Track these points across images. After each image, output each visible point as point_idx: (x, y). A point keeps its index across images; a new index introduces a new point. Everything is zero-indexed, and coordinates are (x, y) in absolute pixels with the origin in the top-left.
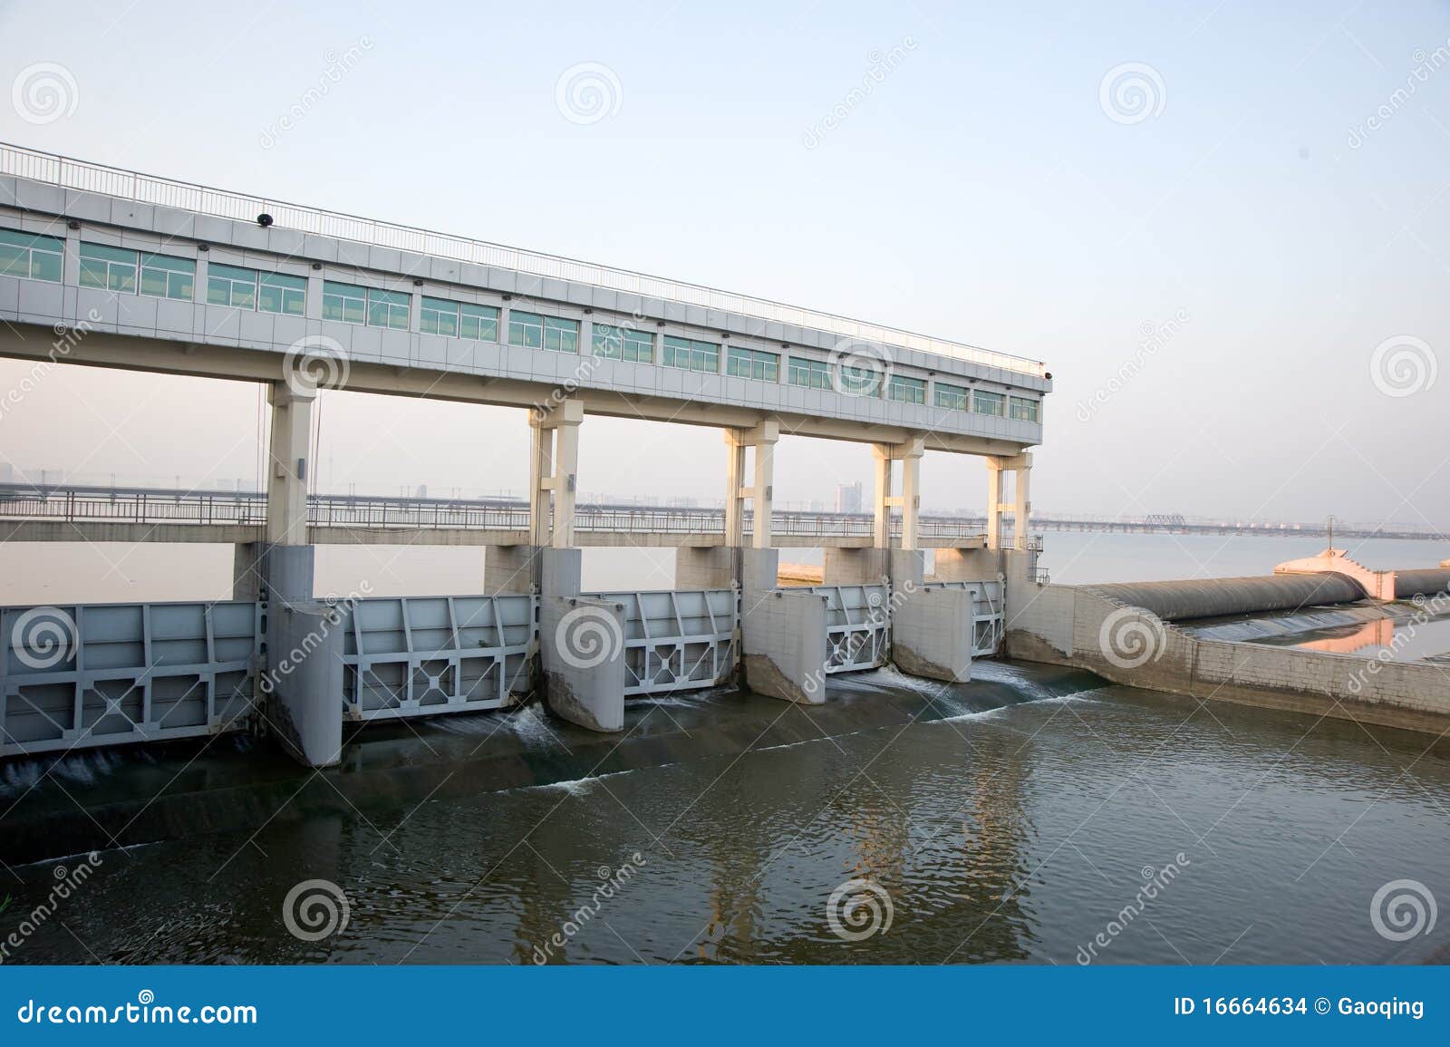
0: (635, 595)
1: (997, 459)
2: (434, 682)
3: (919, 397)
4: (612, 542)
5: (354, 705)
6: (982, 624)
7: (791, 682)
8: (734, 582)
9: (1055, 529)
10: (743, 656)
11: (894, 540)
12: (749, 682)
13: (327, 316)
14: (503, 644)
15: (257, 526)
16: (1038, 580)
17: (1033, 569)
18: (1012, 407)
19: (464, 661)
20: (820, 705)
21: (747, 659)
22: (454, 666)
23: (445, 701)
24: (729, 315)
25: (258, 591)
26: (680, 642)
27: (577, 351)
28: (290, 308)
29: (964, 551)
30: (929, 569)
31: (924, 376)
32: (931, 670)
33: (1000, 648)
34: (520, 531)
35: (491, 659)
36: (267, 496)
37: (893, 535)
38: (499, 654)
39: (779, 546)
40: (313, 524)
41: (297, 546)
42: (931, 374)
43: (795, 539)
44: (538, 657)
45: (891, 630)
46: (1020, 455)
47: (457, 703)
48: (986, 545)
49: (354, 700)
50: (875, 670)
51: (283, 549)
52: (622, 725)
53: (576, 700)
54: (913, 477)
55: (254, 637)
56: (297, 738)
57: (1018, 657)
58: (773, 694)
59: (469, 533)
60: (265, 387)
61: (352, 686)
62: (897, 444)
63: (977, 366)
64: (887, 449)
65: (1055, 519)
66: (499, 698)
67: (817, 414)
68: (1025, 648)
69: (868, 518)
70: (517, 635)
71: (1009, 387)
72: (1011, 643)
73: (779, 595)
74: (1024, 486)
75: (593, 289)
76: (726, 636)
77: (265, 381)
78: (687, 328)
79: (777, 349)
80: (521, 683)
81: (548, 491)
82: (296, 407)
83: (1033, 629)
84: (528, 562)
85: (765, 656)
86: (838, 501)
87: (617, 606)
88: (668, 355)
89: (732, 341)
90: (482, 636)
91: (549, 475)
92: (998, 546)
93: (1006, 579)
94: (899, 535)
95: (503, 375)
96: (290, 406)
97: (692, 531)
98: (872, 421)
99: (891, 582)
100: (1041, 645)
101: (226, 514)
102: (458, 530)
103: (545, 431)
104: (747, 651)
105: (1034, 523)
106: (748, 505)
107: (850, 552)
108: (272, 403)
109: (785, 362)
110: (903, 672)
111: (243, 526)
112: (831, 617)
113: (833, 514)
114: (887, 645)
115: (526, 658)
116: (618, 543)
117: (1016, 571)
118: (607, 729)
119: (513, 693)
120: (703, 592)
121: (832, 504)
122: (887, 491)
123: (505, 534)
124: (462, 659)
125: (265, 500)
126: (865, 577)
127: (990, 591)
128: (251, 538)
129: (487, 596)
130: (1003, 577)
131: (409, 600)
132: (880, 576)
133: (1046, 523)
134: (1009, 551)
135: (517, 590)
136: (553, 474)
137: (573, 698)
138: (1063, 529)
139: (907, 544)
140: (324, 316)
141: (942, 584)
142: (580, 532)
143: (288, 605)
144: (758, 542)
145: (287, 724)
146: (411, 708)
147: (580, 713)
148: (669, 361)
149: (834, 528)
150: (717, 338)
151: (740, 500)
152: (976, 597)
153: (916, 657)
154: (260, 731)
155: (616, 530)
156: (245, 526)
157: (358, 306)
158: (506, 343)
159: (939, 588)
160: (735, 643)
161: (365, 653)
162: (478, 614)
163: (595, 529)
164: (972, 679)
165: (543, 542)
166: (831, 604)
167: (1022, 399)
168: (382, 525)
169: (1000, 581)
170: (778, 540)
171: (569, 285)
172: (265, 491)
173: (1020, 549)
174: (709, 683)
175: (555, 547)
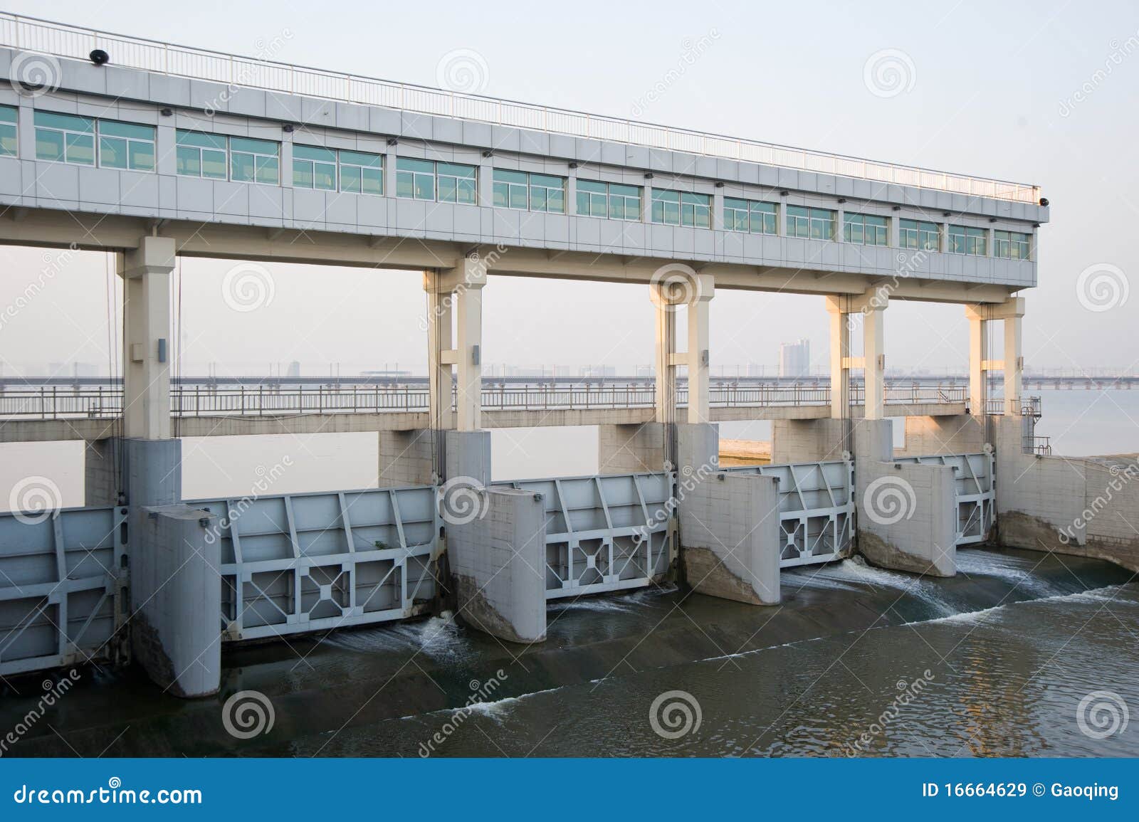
0: (554, 482)
1: (980, 307)
2: (326, 592)
3: (880, 237)
4: (525, 422)
5: (233, 622)
6: (966, 506)
7: (739, 579)
8: (668, 463)
9: (1054, 387)
10: (681, 550)
11: (854, 408)
12: (689, 579)
13: (184, 171)
14: (403, 544)
15: (112, 419)
16: (1036, 452)
17: (1030, 438)
18: (998, 243)
19: (359, 566)
20: (775, 606)
21: (687, 554)
22: (348, 573)
23: (339, 614)
24: (652, 151)
25: (116, 495)
26: (607, 536)
27: (477, 201)
28: (137, 162)
29: (941, 419)
30: (898, 442)
31: (886, 211)
32: (906, 562)
33: (991, 535)
34: (418, 413)
35: (391, 562)
36: (123, 381)
37: (854, 403)
38: (400, 556)
39: (719, 420)
40: (178, 414)
41: (160, 442)
42: (895, 209)
43: (737, 411)
44: (444, 558)
45: (855, 515)
46: (1009, 301)
47: (353, 615)
48: (968, 411)
49: (233, 617)
50: (838, 563)
51: (145, 445)
52: (545, 634)
53: (490, 607)
54: (875, 332)
55: (112, 549)
56: (168, 663)
57: (1016, 545)
58: (718, 593)
59: (358, 417)
60: (112, 256)
61: (229, 599)
62: (857, 295)
63: (952, 196)
64: (843, 301)
65: (1051, 375)
66: (400, 607)
67: (759, 263)
68: (1024, 534)
69: (821, 382)
70: (420, 533)
71: (993, 219)
72: (1002, 527)
73: (721, 478)
74: (1014, 338)
75: (492, 128)
76: (662, 527)
77: (113, 249)
78: (603, 169)
79: (708, 188)
80: (425, 589)
81: (449, 366)
82: (152, 279)
83: (1031, 509)
84: (429, 450)
85: (708, 549)
86: (782, 364)
87: (535, 497)
88: (583, 202)
89: (657, 182)
90: (380, 536)
91: (450, 348)
92: (984, 411)
93: (994, 451)
94: (860, 403)
95: (392, 233)
96: (144, 277)
97: (616, 406)
98: (824, 268)
99: (853, 458)
100: (1042, 531)
101: (72, 407)
102: (347, 415)
103: (442, 296)
104: (685, 543)
105: (1026, 381)
106: (680, 372)
107: (803, 424)
108: (123, 275)
109: (719, 203)
110: (871, 564)
111: (94, 418)
112: (783, 500)
113: (776, 379)
114: (852, 533)
115: (431, 560)
116: (531, 422)
117: (1008, 443)
118: (528, 639)
119: (415, 602)
120: (632, 477)
121: (775, 367)
122: (845, 353)
123: (402, 418)
124: (356, 564)
125: (120, 388)
126: (822, 453)
127: (976, 466)
128: (104, 433)
129: (383, 489)
130: (991, 448)
131: (294, 497)
132: (840, 451)
133: (1040, 381)
134: (997, 418)
135: (418, 482)
136: (455, 346)
137: (486, 603)
138: (1063, 387)
139: (872, 412)
140: (179, 171)
141: (916, 460)
142: (487, 412)
143: (153, 509)
144: (696, 415)
145: (156, 648)
146: (299, 622)
147: (496, 621)
148: (583, 209)
149: (778, 396)
150: (638, 179)
151: (671, 368)
152: (959, 474)
153: (887, 546)
154: (123, 658)
155: (529, 408)
156: (97, 420)
157: (219, 158)
158: (394, 195)
159: (911, 463)
160: (672, 535)
161: (244, 562)
162: (373, 511)
163: (504, 408)
164: (958, 573)
165: (446, 424)
166: (783, 486)
167: (1010, 232)
168: (258, 413)
169: (988, 453)
170: (717, 413)
171: (463, 124)
172: (120, 375)
173: (1011, 414)
174: (643, 582)
175: (459, 430)
